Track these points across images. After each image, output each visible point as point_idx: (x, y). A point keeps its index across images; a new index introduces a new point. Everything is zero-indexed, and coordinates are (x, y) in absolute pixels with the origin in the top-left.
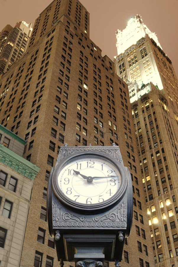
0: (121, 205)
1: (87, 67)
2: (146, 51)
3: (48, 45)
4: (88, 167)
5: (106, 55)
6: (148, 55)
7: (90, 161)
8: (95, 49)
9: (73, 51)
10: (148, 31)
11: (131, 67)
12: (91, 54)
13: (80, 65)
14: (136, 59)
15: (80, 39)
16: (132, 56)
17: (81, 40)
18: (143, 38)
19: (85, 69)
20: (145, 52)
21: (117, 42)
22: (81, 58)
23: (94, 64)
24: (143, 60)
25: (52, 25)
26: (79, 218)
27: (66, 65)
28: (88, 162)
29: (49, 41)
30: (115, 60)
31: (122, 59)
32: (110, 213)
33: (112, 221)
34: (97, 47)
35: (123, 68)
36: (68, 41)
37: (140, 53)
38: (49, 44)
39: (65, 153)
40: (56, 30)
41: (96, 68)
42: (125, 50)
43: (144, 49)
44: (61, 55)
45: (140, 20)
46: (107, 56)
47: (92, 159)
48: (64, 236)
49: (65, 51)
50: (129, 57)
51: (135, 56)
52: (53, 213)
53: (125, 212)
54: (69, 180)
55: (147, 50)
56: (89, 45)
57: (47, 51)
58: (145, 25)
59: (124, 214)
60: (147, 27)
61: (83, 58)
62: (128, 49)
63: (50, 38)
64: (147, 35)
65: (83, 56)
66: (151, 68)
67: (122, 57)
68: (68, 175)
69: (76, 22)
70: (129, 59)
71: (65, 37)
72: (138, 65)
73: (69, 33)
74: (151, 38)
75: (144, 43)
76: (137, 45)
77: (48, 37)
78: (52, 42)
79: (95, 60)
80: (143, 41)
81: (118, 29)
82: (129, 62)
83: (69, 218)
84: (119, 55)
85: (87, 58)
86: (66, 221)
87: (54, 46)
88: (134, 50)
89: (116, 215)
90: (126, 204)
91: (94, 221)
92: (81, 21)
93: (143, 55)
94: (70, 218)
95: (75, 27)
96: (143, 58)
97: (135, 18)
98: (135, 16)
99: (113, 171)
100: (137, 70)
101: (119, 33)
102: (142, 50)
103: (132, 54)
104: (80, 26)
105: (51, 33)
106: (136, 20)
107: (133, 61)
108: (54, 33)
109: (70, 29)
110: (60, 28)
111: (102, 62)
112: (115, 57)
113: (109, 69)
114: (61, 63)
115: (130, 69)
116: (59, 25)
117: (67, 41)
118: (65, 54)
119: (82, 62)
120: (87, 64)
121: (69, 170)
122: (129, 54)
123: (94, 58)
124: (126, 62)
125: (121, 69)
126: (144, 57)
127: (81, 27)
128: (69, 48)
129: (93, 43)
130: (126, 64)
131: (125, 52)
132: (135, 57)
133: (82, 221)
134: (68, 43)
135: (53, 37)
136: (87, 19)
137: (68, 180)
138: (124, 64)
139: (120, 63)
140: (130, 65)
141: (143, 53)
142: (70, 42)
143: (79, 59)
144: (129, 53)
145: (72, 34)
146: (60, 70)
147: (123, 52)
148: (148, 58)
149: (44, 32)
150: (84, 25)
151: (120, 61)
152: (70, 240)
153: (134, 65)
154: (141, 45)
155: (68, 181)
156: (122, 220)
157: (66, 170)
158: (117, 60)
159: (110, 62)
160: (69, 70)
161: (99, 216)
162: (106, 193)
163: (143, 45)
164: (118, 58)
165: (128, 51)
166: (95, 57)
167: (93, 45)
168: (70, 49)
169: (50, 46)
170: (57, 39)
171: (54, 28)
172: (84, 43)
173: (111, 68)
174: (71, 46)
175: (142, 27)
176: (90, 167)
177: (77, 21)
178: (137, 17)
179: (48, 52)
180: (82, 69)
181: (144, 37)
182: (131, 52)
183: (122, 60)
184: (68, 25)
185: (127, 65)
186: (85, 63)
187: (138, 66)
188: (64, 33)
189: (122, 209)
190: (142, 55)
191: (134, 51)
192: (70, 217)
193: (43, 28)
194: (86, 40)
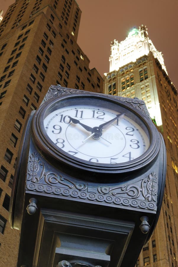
0: (149, 176)
1: (68, 78)
2: (147, 73)
3: (21, 39)
4: (93, 117)
5: (94, 68)
6: (149, 79)
7: (98, 111)
8: (82, 59)
9: (53, 53)
10: (153, 48)
11: (124, 90)
12: (75, 62)
13: (59, 73)
14: (132, 82)
15: (64, 40)
16: (127, 76)
17: (66, 42)
18: (145, 56)
19: (65, 80)
20: (145, 74)
21: (111, 56)
22: (61, 65)
23: (77, 77)
24: (141, 83)
25: (30, 17)
26: (75, 184)
27: (41, 69)
28: (94, 111)
29: (22, 35)
30: (105, 77)
31: (115, 78)
32: (128, 185)
33: (132, 198)
34: (84, 56)
35: (114, 90)
36: (49, 40)
37: (139, 74)
38: (23, 38)
39: (57, 93)
40: (34, 22)
41: (79, 82)
42: (120, 67)
43: (144, 70)
44: (36, 56)
45: (145, 33)
46: (96, 70)
47: (101, 109)
48: (42, 212)
49: (43, 52)
50: (124, 77)
51: (132, 77)
52: (29, 170)
53: (155, 188)
54: (61, 129)
55: (149, 72)
56: (74, 51)
57: (18, 47)
58: (150, 40)
59: (154, 190)
60: (152, 44)
61: (65, 66)
62: (124, 66)
63: (25, 32)
64: (151, 53)
65: (64, 63)
66: (150, 96)
67: (114, 75)
68: (61, 121)
69: (62, 19)
70: (123, 80)
71: (45, 33)
72: (134, 89)
73: (51, 30)
74: (155, 57)
75: (145, 63)
76: (137, 63)
77: (23, 29)
78: (27, 37)
79: (79, 71)
80: (145, 60)
81: (115, 40)
82: (123, 83)
83: (57, 182)
84: (112, 73)
85: (70, 67)
86: (50, 184)
87: (28, 43)
88: (131, 69)
89: (140, 189)
90: (157, 177)
91: (100, 192)
92: (69, 18)
93: (143, 78)
94: (59, 182)
95: (60, 24)
96: (141, 81)
97: (138, 29)
98: (140, 27)
99: (135, 129)
100: (132, 95)
101: (116, 44)
102: (142, 71)
103: (128, 75)
104: (66, 25)
105: (28, 25)
106: (140, 32)
107: (129, 83)
108: (32, 26)
109: (54, 25)
110: (40, 21)
111: (89, 76)
112: (106, 74)
113: (96, 86)
114: (35, 66)
115: (122, 93)
116: (40, 17)
117: (47, 39)
118: (42, 55)
119: (63, 71)
120: (68, 74)
121: (62, 116)
122: (124, 73)
123: (78, 68)
124: (118, 82)
125: (111, 91)
126: (143, 80)
127: (68, 26)
128: (49, 49)
129: (80, 49)
130: (118, 85)
131: (119, 70)
132: (132, 79)
133: (80, 190)
134: (47, 42)
135: (29, 31)
136: (76, 17)
137: (59, 128)
138: (116, 84)
139: (111, 83)
140: (124, 88)
141: (142, 75)
142: (50, 41)
143: (59, 66)
144: (125, 71)
145: (56, 32)
146: (32, 75)
147: (117, 69)
148: (148, 82)
149: (18, 24)
150: (72, 25)
151: (111, 80)
152: (52, 220)
153: (128, 88)
154: (141, 65)
155: (59, 130)
156: (150, 199)
157: (57, 115)
158: (107, 78)
159: (98, 78)
160: (44, 77)
161: (110, 187)
162: (123, 156)
163: (144, 65)
164: (109, 76)
165: (124, 69)
166: (80, 68)
167: (79, 52)
168: (49, 51)
169: (23, 42)
170: (34, 34)
171: (33, 20)
172: (69, 46)
173: (98, 86)
174: (51, 47)
175: (147, 41)
176: (97, 118)
177: (64, 17)
178: (141, 29)
179: (20, 49)
180: (61, 79)
181: (147, 55)
182: (127, 72)
183: (113, 80)
184: (52, 20)
185: (120, 86)
186: (66, 72)
187: (134, 91)
188: (45, 29)
189: (150, 182)
190: (141, 77)
191: (131, 71)
192: (59, 179)
193: (18, 19)
194: (72, 44)
